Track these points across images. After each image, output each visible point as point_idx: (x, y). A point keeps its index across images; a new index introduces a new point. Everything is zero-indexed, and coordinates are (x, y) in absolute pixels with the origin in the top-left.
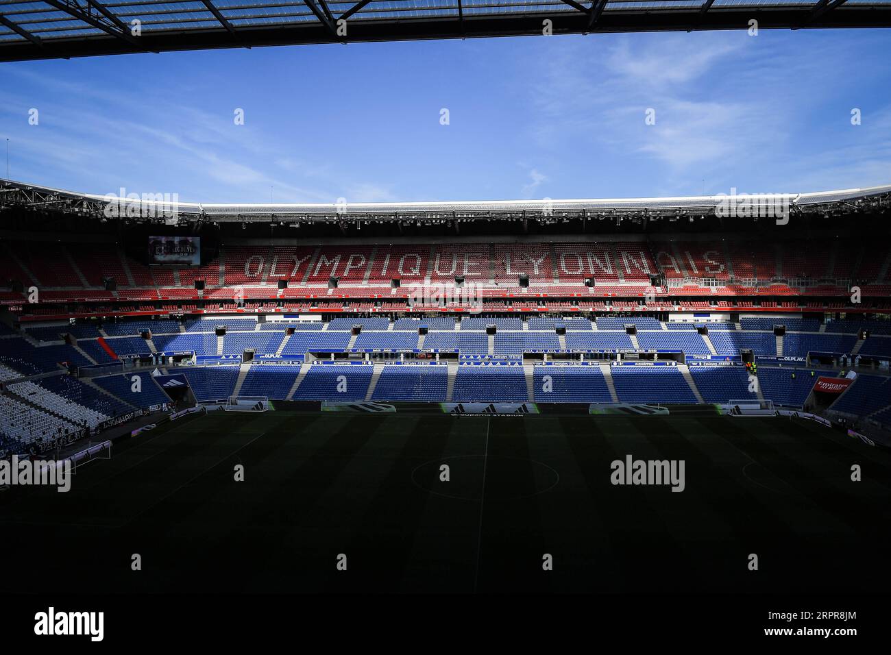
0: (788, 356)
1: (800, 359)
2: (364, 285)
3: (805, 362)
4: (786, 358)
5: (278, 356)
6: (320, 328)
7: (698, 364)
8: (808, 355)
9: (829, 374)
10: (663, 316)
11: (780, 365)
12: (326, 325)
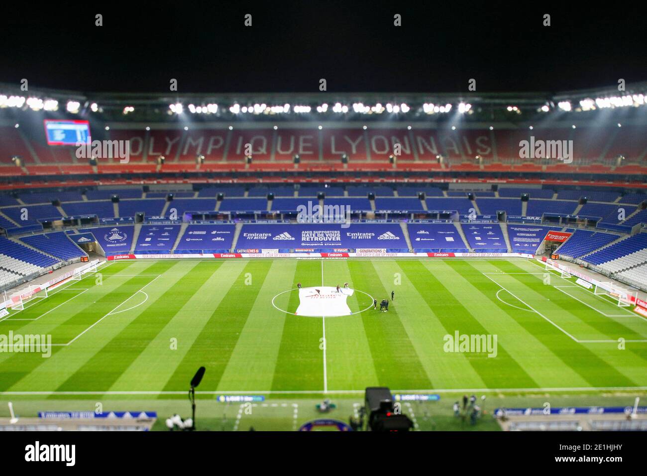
0: (529, 216)
1: (537, 218)
2: (223, 162)
3: (540, 221)
4: (529, 218)
5: (162, 217)
6: (192, 195)
7: (468, 222)
8: (543, 216)
9: (556, 229)
10: (445, 187)
11: (524, 222)
12: (197, 194)
